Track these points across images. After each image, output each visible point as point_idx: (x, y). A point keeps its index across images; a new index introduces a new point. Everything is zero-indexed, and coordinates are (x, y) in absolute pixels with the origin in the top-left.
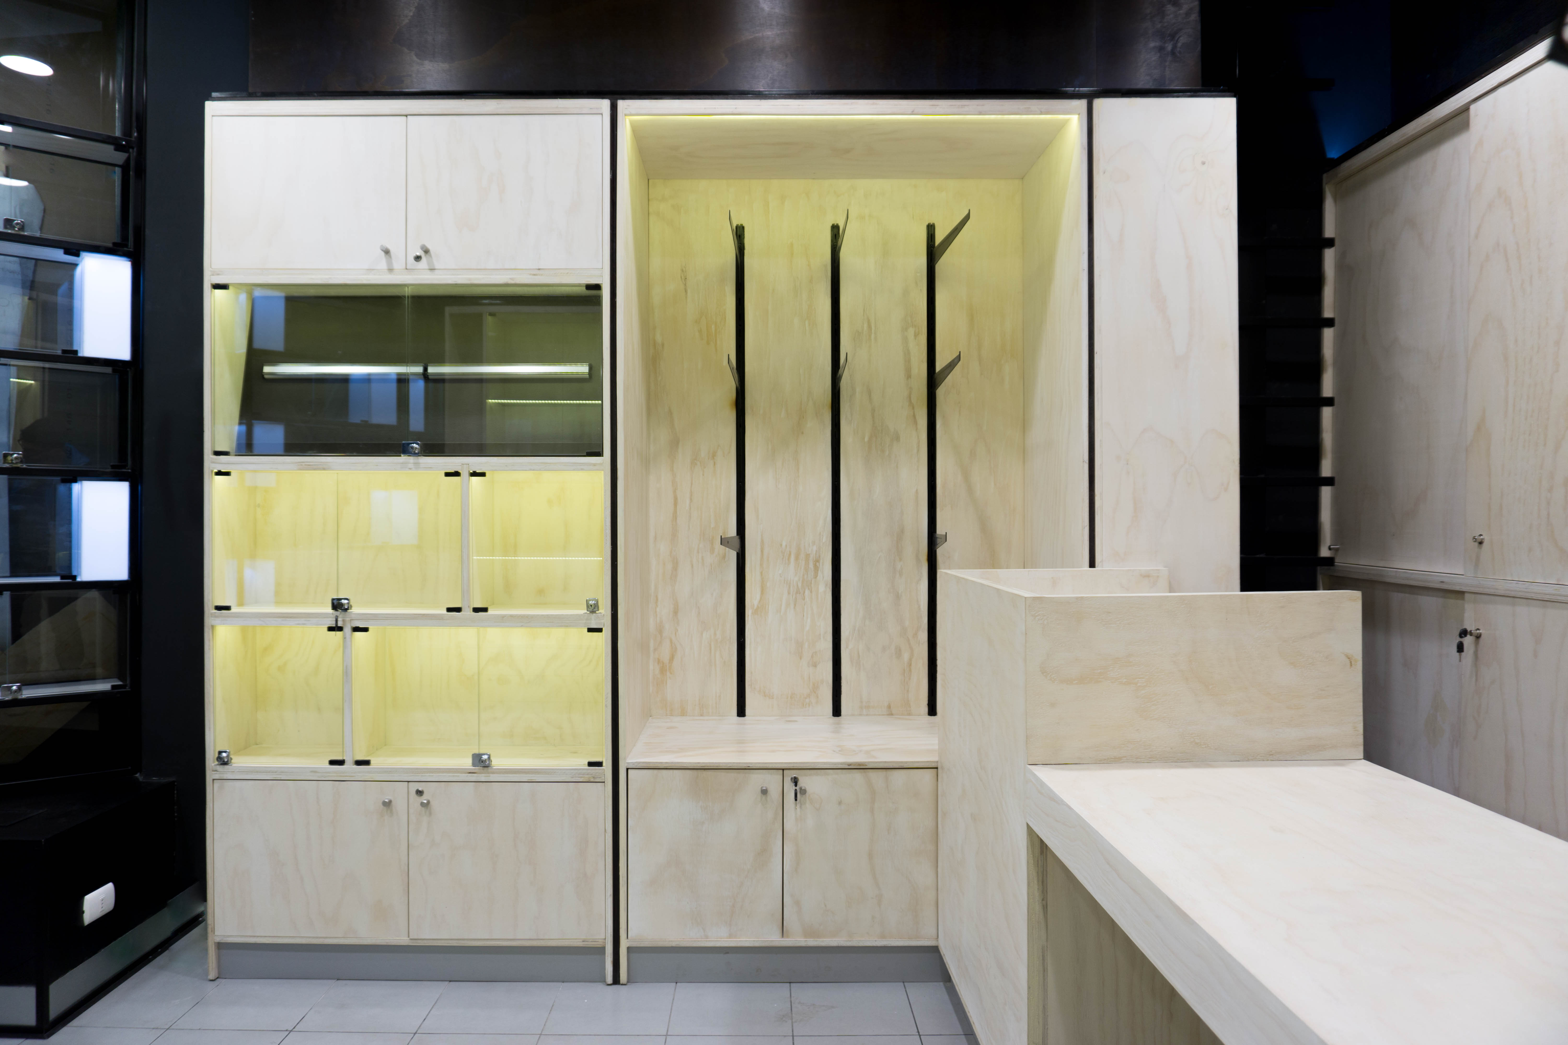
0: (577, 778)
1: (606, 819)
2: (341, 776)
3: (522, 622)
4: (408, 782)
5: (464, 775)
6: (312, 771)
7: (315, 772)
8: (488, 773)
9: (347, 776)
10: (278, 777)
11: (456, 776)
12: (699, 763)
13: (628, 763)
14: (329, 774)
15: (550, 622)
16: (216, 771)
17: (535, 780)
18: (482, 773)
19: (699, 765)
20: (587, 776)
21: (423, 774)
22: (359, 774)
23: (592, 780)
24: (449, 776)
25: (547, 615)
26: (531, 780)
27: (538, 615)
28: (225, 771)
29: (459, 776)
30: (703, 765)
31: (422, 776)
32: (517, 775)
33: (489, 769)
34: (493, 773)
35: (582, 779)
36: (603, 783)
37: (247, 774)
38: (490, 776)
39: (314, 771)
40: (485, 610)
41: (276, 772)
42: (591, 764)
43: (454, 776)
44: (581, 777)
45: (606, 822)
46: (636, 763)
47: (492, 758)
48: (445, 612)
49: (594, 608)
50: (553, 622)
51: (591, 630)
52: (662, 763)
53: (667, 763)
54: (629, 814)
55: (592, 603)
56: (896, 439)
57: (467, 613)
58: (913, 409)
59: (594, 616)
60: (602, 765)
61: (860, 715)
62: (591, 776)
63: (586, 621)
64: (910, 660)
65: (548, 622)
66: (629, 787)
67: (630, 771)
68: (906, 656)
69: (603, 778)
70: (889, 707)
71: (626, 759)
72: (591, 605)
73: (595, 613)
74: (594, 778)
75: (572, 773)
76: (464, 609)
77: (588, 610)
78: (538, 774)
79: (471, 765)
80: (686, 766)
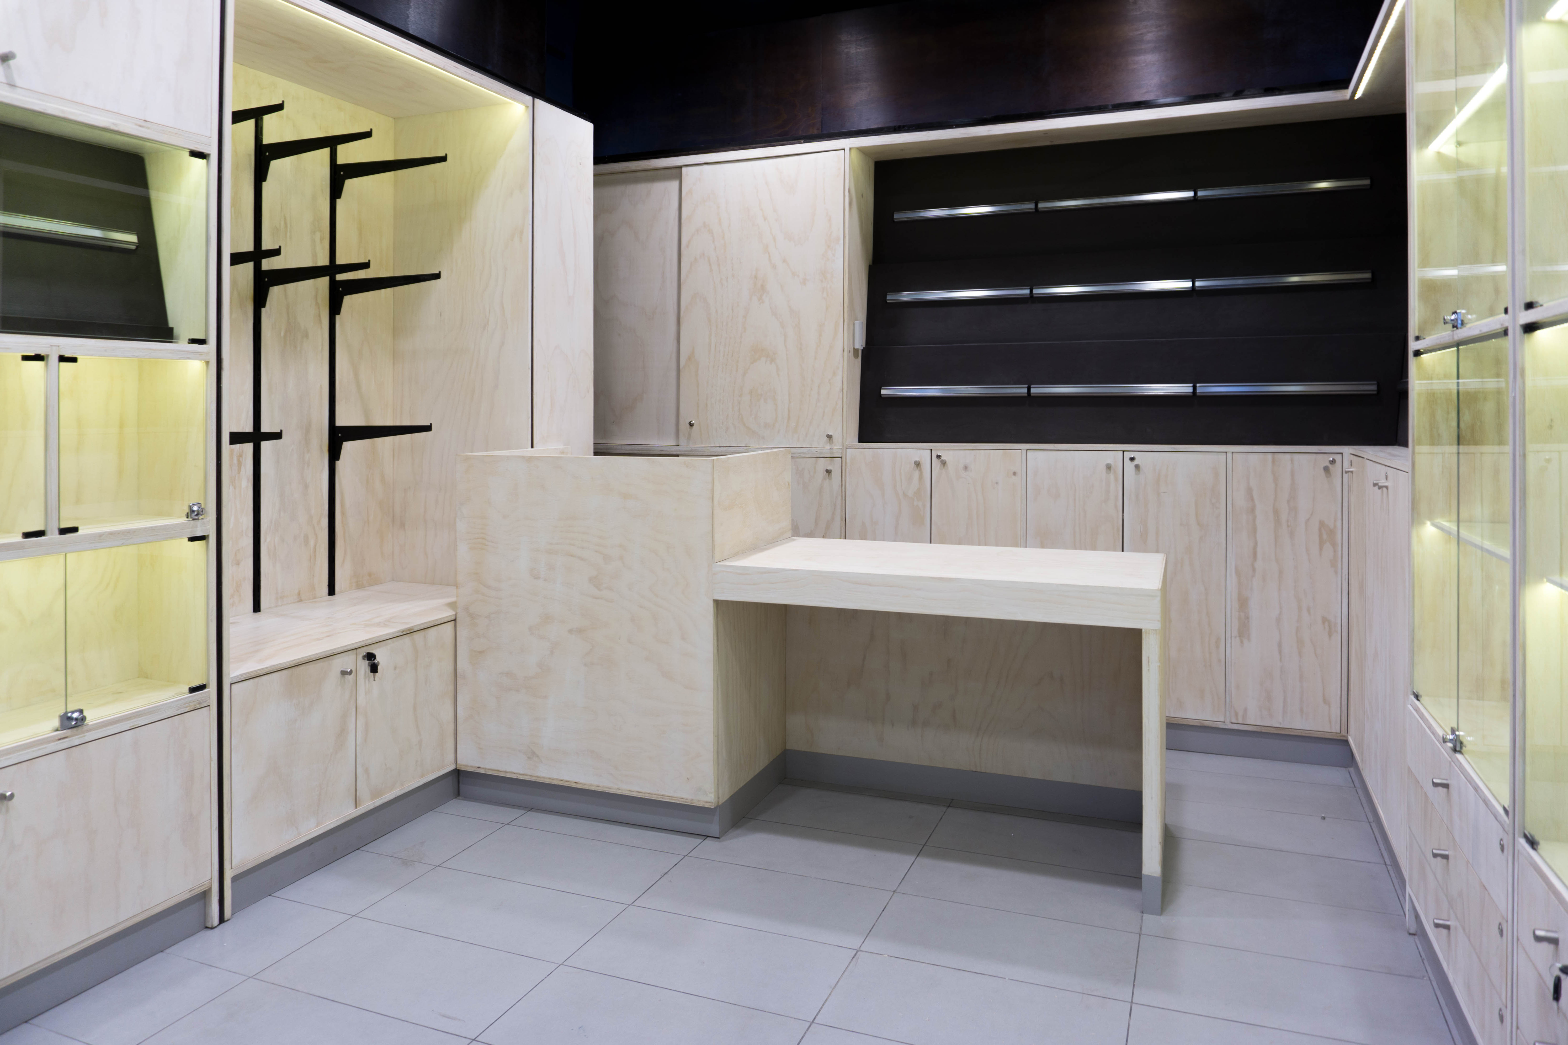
0: (183, 709)
1: (211, 746)
3: (122, 539)
5: (52, 744)
8: (83, 734)
11: (43, 749)
12: (293, 661)
13: (232, 678)
15: (155, 535)
17: (138, 724)
18: (74, 736)
19: (295, 663)
20: (193, 704)
23: (198, 706)
25: (151, 527)
26: (132, 726)
27: (141, 529)
29: (45, 748)
30: (297, 662)
32: (116, 725)
33: (83, 728)
34: (89, 731)
35: (188, 708)
36: (208, 707)
38: (84, 736)
40: (75, 530)
42: (193, 690)
43: (39, 750)
44: (186, 707)
45: (212, 748)
46: (239, 676)
47: (85, 713)
48: (18, 539)
49: (197, 515)
50: (157, 535)
51: (192, 539)
52: (262, 669)
53: (267, 668)
54: (232, 733)
55: (195, 508)
56: (306, 335)
57: (53, 536)
58: (319, 308)
59: (198, 523)
60: (207, 686)
61: (276, 606)
62: (195, 703)
63: (191, 529)
64: (315, 546)
65: (151, 536)
66: (233, 703)
67: (233, 686)
68: (312, 543)
69: (208, 701)
70: (299, 594)
71: (229, 674)
72: (193, 511)
73: (198, 519)
74: (199, 703)
75: (178, 704)
76: (48, 532)
77: (190, 517)
78: (141, 717)
79: (57, 730)
80: (283, 666)
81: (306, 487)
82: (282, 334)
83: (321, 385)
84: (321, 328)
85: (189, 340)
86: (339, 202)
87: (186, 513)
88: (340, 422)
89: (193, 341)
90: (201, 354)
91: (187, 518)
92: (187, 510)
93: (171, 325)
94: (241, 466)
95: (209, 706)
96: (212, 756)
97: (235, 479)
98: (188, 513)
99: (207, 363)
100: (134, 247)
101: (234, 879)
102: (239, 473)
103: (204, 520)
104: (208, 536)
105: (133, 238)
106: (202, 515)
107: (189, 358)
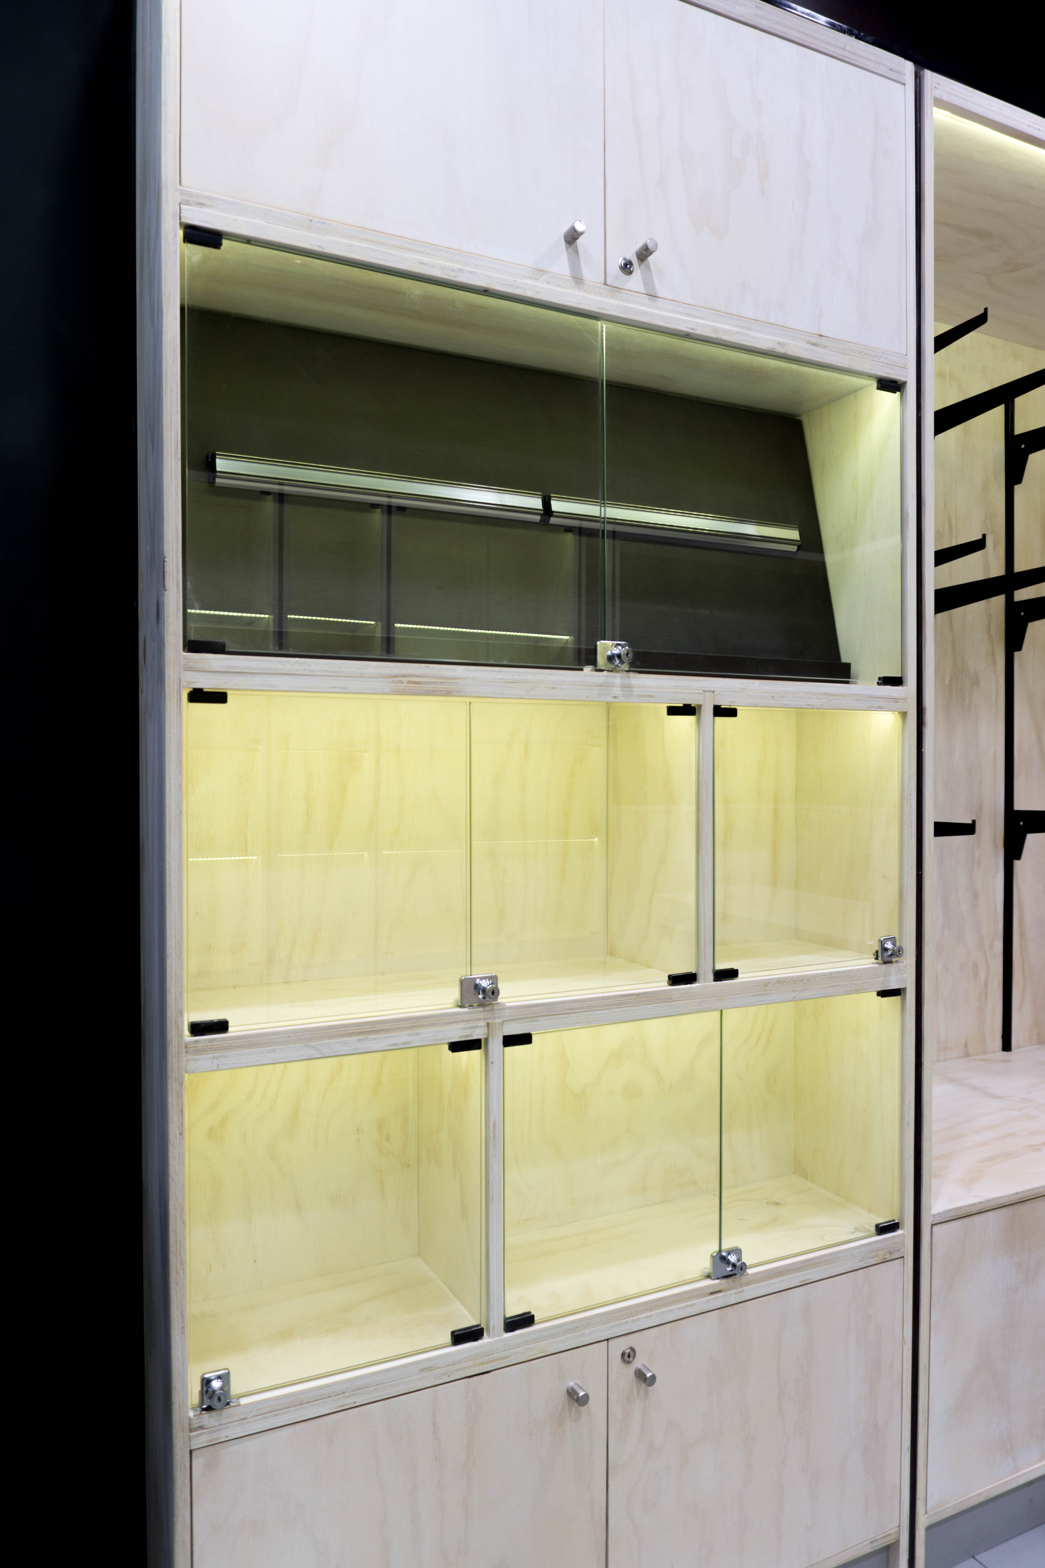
0: (868, 1261)
1: (905, 1320)
2: (482, 1363)
4: (607, 1340)
5: (703, 1299)
6: (423, 1370)
7: (431, 1368)
8: (741, 1286)
9: (496, 1360)
10: (349, 1402)
11: (690, 1305)
12: (1017, 1193)
13: (934, 1216)
14: (457, 1367)
15: (834, 986)
16: (201, 1428)
17: (811, 1280)
18: (732, 1289)
20: (882, 1252)
21: (635, 1318)
22: (517, 1350)
23: (888, 1257)
24: (679, 1309)
26: (804, 1281)
28: (223, 1422)
29: (694, 1305)
30: (1021, 1195)
31: (633, 1321)
32: (784, 1277)
33: (744, 1279)
34: (749, 1283)
35: (875, 1259)
36: (902, 1259)
37: (277, 1415)
38: (743, 1291)
39: (427, 1368)
40: (733, 973)
41: (343, 1393)
42: (882, 1229)
43: (686, 1307)
44: (873, 1258)
45: (905, 1324)
46: (940, 1214)
47: (745, 1259)
48: (663, 985)
49: (891, 954)
50: (841, 984)
51: (883, 994)
54: (932, 1302)
55: (888, 945)
56: (976, 682)
57: (707, 982)
59: (893, 968)
60: (900, 1225)
62: (885, 1251)
63: (881, 979)
65: (831, 987)
66: (933, 1256)
67: (934, 1230)
69: (902, 1250)
70: (967, 1045)
71: (929, 1210)
72: (886, 950)
73: (894, 963)
74: (890, 1253)
75: (862, 1253)
76: (702, 976)
77: (880, 959)
78: (815, 1267)
79: (708, 1277)
80: (1002, 1202)
81: (977, 896)
83: (995, 753)
84: (995, 671)
85: (880, 679)
86: (1019, 491)
87: (876, 953)
88: (1020, 805)
89: (887, 681)
90: (896, 700)
91: (878, 959)
92: (877, 948)
95: (903, 1257)
96: (905, 1336)
98: (878, 953)
99: (904, 715)
100: (795, 550)
101: (929, 1529)
103: (901, 964)
104: (906, 988)
106: (898, 955)
107: (880, 708)
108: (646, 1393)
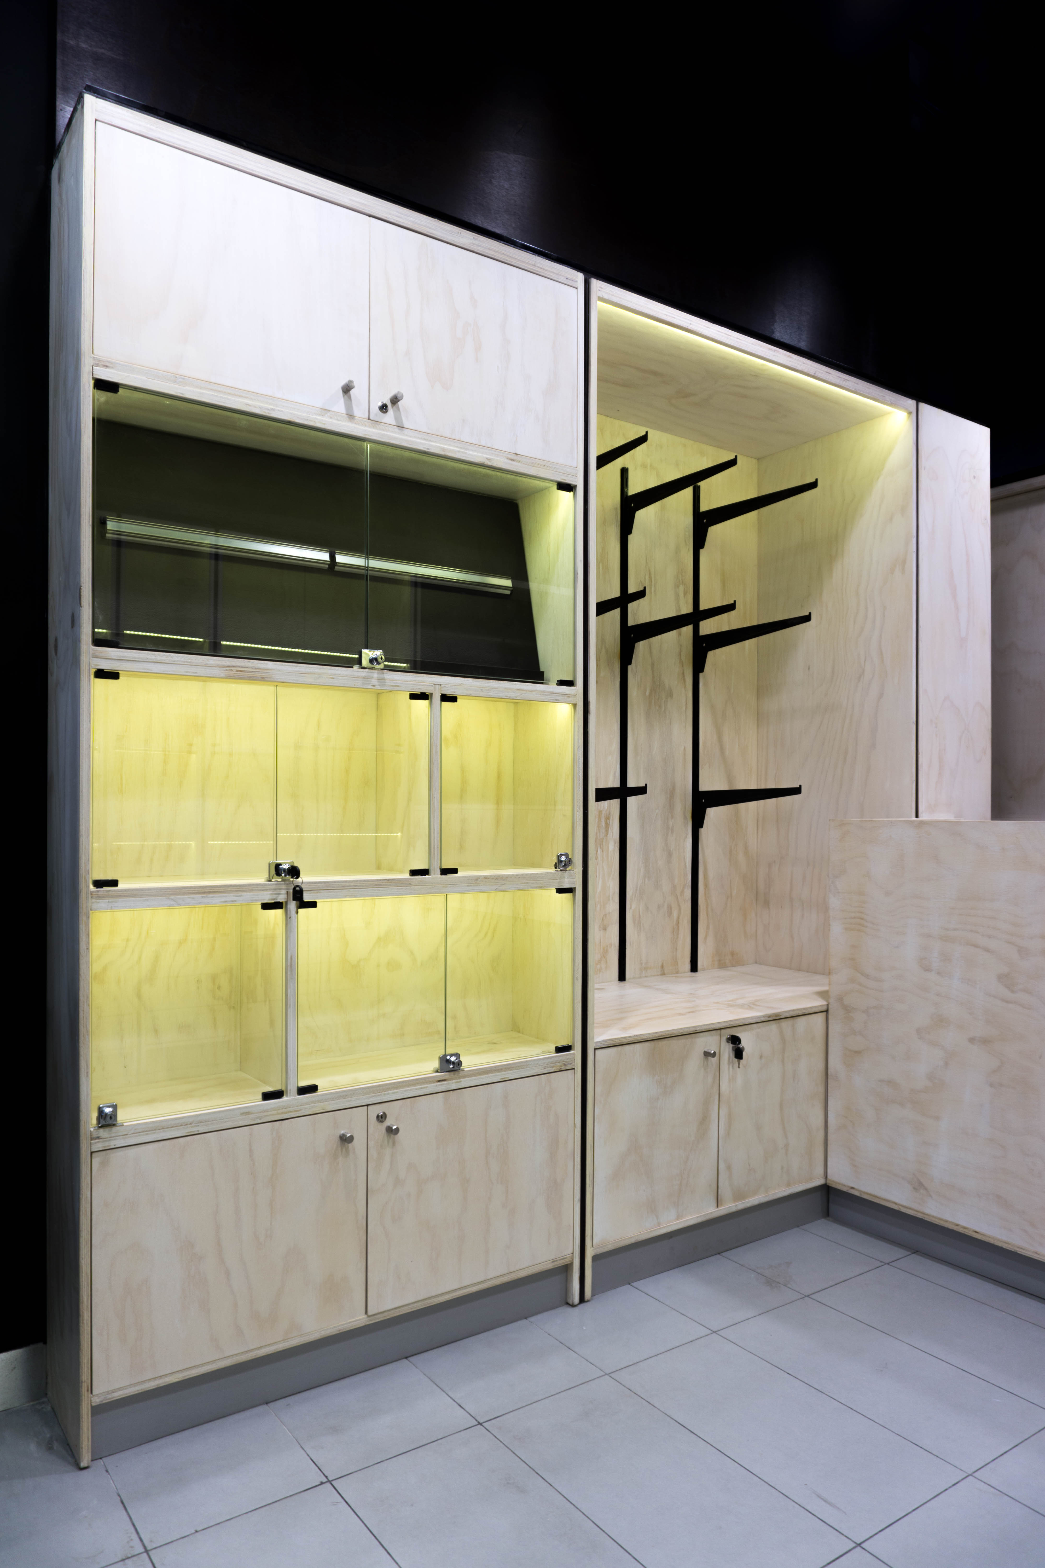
0: (549, 1069)
1: (576, 1112)
2: (282, 1113)
3: (496, 885)
4: (367, 1105)
5: (432, 1084)
6: (243, 1114)
7: (248, 1113)
8: (460, 1078)
9: (291, 1112)
10: (194, 1130)
11: (424, 1088)
12: (657, 1033)
13: (596, 1043)
14: (266, 1114)
15: (525, 883)
16: (98, 1138)
17: (508, 1077)
18: (452, 1079)
19: (657, 1035)
20: (559, 1064)
21: (386, 1092)
22: (306, 1106)
23: (563, 1068)
24: (416, 1089)
25: (522, 875)
26: (504, 1078)
27: (513, 875)
28: (113, 1135)
29: (427, 1087)
30: (660, 1034)
31: (384, 1094)
32: (490, 1075)
33: (461, 1074)
34: (465, 1077)
35: (554, 1068)
36: (573, 1070)
37: (147, 1134)
38: (461, 1081)
39: (246, 1113)
40: (454, 870)
41: (191, 1124)
42: (559, 1050)
43: (421, 1088)
44: (552, 1067)
45: (576, 1114)
46: (603, 1041)
47: (462, 1059)
48: (406, 875)
49: (565, 865)
50: (527, 883)
51: (560, 891)
52: (625, 1037)
53: (630, 1037)
54: (595, 1102)
55: (563, 858)
56: (670, 695)
57: (435, 875)
58: (683, 666)
59: (566, 874)
60: (572, 1047)
61: (641, 977)
62: (561, 1064)
63: (558, 880)
64: (678, 918)
65: (522, 883)
66: (596, 1070)
67: (597, 1051)
68: (675, 914)
69: (574, 1064)
70: (662, 966)
71: (593, 1038)
72: (561, 861)
73: (566, 870)
74: (565, 1065)
75: (545, 1063)
76: (432, 871)
77: (558, 868)
78: (511, 1070)
79: (437, 1071)
80: (646, 1038)
81: (670, 855)
82: (648, 693)
83: (685, 748)
84: (685, 687)
85: (558, 681)
86: (703, 553)
87: (554, 864)
88: (704, 787)
89: (562, 683)
90: (569, 696)
91: (556, 868)
92: (555, 860)
93: (542, 669)
94: (608, 828)
95: (574, 1069)
96: (576, 1124)
97: (603, 841)
98: (556, 864)
99: (575, 705)
100: (508, 592)
101: (595, 1259)
102: (606, 836)
103: (572, 872)
104: (575, 888)
105: (507, 583)
106: (569, 866)
107: (557, 701)
108: (394, 1143)
